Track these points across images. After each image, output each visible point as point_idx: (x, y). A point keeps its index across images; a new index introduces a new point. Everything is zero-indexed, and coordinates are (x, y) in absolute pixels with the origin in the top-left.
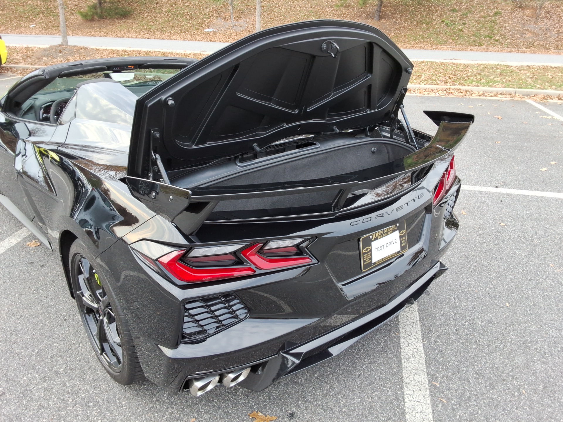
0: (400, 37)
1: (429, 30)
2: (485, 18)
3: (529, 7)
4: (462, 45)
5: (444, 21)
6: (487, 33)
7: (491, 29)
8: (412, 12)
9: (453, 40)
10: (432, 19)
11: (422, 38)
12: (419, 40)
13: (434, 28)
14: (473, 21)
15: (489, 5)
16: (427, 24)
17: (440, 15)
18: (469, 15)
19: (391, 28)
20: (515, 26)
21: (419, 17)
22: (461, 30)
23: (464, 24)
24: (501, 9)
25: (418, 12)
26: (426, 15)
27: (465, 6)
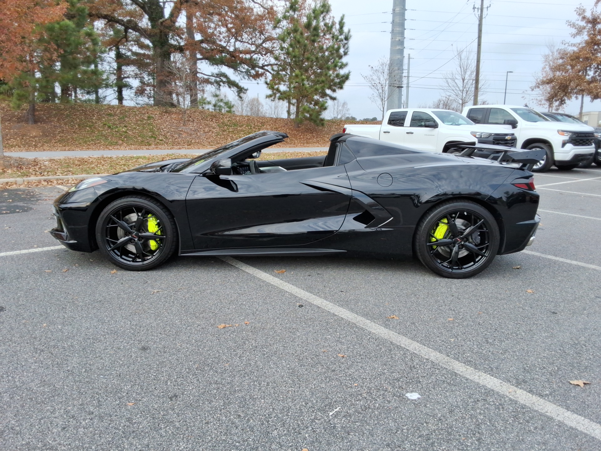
0: (68, 139)
1: (95, 133)
2: (141, 121)
3: (173, 112)
4: (134, 145)
5: (106, 124)
6: (150, 134)
7: (151, 131)
8: (68, 116)
9: (122, 141)
10: (92, 122)
11: (92, 140)
12: (90, 142)
13: (99, 131)
14: (132, 124)
15: (140, 110)
16: (90, 127)
17: (99, 119)
18: (126, 119)
19: (54, 131)
20: (171, 128)
21: (78, 120)
22: (126, 132)
23: (125, 126)
24: (152, 114)
25: (75, 116)
26: (85, 119)
27: (119, 111)
